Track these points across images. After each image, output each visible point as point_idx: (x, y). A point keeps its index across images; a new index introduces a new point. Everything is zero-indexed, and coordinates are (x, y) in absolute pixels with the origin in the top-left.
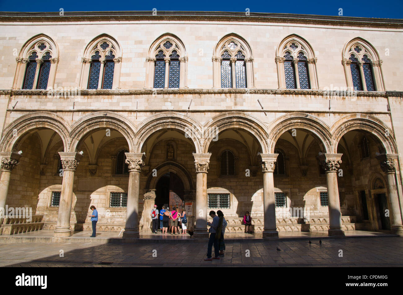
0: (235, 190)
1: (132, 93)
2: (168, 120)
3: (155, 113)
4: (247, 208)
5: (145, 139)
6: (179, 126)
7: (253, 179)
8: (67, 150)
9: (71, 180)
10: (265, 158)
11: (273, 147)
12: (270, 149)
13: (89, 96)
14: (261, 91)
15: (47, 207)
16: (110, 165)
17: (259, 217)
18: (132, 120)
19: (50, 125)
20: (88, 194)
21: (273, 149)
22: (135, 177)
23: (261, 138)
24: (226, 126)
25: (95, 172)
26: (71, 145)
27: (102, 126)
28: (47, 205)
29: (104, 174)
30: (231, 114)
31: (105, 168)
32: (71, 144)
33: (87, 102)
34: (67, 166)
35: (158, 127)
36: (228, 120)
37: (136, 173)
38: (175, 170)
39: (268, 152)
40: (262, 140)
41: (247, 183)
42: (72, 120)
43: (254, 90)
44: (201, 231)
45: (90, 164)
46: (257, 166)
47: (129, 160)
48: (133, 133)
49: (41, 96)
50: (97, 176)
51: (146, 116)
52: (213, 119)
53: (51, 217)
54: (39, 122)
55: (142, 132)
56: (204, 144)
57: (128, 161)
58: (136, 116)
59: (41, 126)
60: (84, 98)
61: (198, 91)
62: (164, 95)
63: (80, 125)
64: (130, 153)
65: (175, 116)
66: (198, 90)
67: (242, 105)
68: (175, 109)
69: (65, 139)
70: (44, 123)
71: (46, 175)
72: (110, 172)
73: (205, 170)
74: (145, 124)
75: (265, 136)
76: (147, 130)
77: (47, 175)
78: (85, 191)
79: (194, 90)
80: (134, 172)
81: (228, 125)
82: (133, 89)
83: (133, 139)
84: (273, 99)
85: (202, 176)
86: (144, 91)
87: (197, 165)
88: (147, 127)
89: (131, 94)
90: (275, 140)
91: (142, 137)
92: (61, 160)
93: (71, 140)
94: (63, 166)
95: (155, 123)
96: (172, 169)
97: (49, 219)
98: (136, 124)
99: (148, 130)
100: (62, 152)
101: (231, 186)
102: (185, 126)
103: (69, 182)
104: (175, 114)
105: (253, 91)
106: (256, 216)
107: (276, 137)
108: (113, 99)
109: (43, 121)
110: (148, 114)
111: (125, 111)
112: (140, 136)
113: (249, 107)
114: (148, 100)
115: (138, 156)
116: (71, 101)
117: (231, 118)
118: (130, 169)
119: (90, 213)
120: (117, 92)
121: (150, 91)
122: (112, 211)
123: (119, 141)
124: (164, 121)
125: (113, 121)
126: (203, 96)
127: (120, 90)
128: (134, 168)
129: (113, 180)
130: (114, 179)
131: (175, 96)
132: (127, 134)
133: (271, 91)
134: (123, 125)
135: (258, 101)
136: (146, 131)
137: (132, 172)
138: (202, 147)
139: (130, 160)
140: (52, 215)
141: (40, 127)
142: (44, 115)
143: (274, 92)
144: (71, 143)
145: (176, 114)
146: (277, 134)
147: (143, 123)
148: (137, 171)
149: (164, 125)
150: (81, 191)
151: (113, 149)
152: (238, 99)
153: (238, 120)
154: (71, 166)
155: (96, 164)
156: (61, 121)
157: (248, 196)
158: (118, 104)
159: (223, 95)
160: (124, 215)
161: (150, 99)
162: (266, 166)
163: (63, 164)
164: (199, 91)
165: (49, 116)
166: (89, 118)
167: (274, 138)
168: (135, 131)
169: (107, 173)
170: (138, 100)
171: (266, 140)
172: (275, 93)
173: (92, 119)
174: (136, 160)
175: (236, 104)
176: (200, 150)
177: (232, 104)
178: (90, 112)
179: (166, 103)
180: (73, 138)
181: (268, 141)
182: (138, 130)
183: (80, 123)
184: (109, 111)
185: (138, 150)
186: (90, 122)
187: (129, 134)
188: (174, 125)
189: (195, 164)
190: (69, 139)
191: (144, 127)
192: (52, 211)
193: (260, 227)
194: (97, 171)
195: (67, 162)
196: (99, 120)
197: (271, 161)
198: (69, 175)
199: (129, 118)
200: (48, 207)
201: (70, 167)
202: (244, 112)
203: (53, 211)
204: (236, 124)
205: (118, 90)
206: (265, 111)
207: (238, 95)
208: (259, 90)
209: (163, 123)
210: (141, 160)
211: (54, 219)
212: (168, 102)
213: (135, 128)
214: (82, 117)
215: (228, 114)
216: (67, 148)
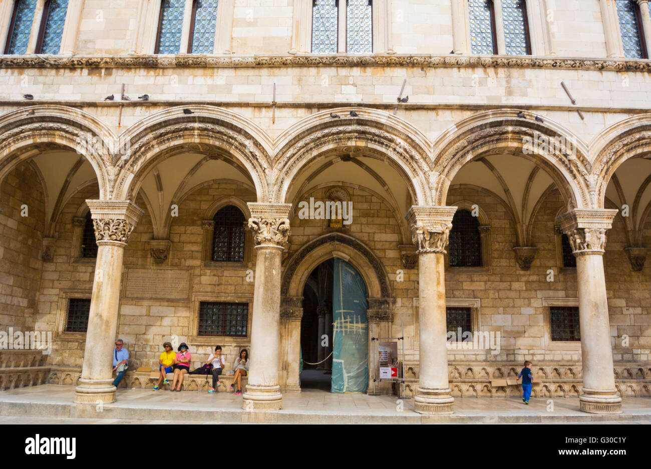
0: (482, 300)
1: (262, 64)
2: (350, 128)
3: (318, 111)
4: (512, 341)
5: (295, 171)
6: (375, 141)
7: (524, 275)
8: (105, 195)
9: (115, 268)
10: (586, 220)
11: (601, 194)
12: (595, 197)
13: (158, 70)
14: (569, 62)
15: (58, 333)
16: (199, 240)
17: (539, 361)
18: (263, 127)
19: (66, 137)
20: (150, 306)
21: (601, 198)
22: (271, 261)
23: (571, 172)
24: (489, 142)
25: (166, 257)
26: (115, 184)
27: (189, 140)
28: (58, 330)
29: (185, 260)
30: (498, 115)
31: (189, 248)
32: (116, 181)
33: (154, 84)
34: (106, 234)
35: (325, 143)
36: (493, 129)
37: (274, 251)
38: (346, 254)
39: (590, 206)
40: (575, 177)
41: (510, 286)
42: (119, 126)
43: (553, 60)
44: (436, 394)
45: (153, 238)
46: (532, 246)
47: (256, 220)
48: (266, 156)
49: (45, 72)
50: (170, 264)
51: (297, 117)
52: (457, 127)
53: (66, 355)
54: (41, 130)
55: (288, 154)
56: (438, 184)
57: (254, 222)
58: (271, 116)
59: (45, 140)
60: (147, 76)
61: (419, 59)
62: (339, 69)
63: (138, 137)
64: (259, 203)
65: (366, 117)
66: (419, 57)
67: (524, 94)
68: (366, 102)
69: (101, 170)
70: (51, 132)
71: (55, 260)
72: (199, 255)
73: (441, 247)
74: (294, 135)
75: (582, 168)
76: (299, 150)
77: (58, 261)
78: (142, 299)
79: (411, 57)
80: (269, 250)
81: (493, 141)
82: (265, 54)
83: (267, 171)
84: (599, 82)
85: (435, 260)
86: (291, 58)
87: (423, 233)
88: (301, 144)
89: (259, 65)
90: (606, 176)
91: (287, 166)
92: (92, 220)
93: (117, 172)
94: (97, 234)
95: (319, 134)
96: (339, 251)
97: (62, 360)
98: (274, 135)
99: (302, 150)
100: (94, 201)
101: (473, 291)
102: (391, 141)
103: (111, 273)
104: (365, 112)
105: (549, 62)
106: (533, 360)
107: (607, 170)
108: (215, 77)
109: (50, 127)
110: (302, 112)
111: (247, 105)
112: (283, 163)
113: (541, 98)
114: (299, 81)
115: (279, 210)
116: (115, 82)
117: (499, 124)
118: (259, 243)
119: (155, 348)
120: (227, 60)
121: (306, 58)
122: (204, 345)
123: (218, 189)
124: (341, 128)
125: (217, 128)
126: (431, 72)
127: (232, 55)
128: (270, 241)
129: (205, 275)
130: (208, 272)
131: (365, 72)
132: (251, 158)
133: (594, 61)
134: (241, 138)
135: (562, 85)
136: (297, 153)
137: (264, 251)
138: (434, 191)
139: (260, 220)
140: (67, 351)
141: (42, 143)
142: (53, 113)
143: (600, 65)
144: (117, 179)
145: (369, 113)
146: (611, 162)
147: (290, 133)
148: (277, 248)
149: (340, 139)
150: (133, 299)
151: (205, 206)
152: (514, 82)
153: (518, 129)
154: (116, 233)
155: (168, 238)
156: (92, 126)
157: (514, 314)
158: (228, 88)
159: (479, 72)
160: (231, 355)
161: (304, 78)
162: (587, 239)
163: (98, 228)
164: (423, 60)
165: (65, 116)
166: (158, 121)
167: (603, 173)
168: (272, 152)
169: (192, 258)
170: (275, 80)
171: (587, 177)
172: (602, 69)
173: (166, 123)
174: (274, 221)
175: (510, 92)
176: (429, 199)
177: (502, 92)
178: (161, 108)
179: (343, 86)
180: (122, 167)
181: (591, 179)
182: (277, 150)
183: (138, 132)
184: (208, 104)
185: (278, 197)
186: (163, 131)
187: (257, 159)
188: (364, 138)
189: (418, 232)
190: (112, 171)
191: (293, 142)
192: (68, 342)
193: (547, 384)
194: (169, 253)
195: (107, 224)
196: (183, 126)
197: (599, 226)
198: (110, 255)
199: (257, 121)
200: (60, 333)
201: (114, 237)
202: (529, 111)
203: (71, 343)
204: (513, 139)
205: (229, 56)
206: (579, 110)
207: (515, 72)
208: (564, 61)
209: (338, 133)
210: (287, 221)
211: (72, 361)
212: (349, 84)
213: (271, 146)
214: (142, 118)
215: (493, 114)
216: (105, 191)
